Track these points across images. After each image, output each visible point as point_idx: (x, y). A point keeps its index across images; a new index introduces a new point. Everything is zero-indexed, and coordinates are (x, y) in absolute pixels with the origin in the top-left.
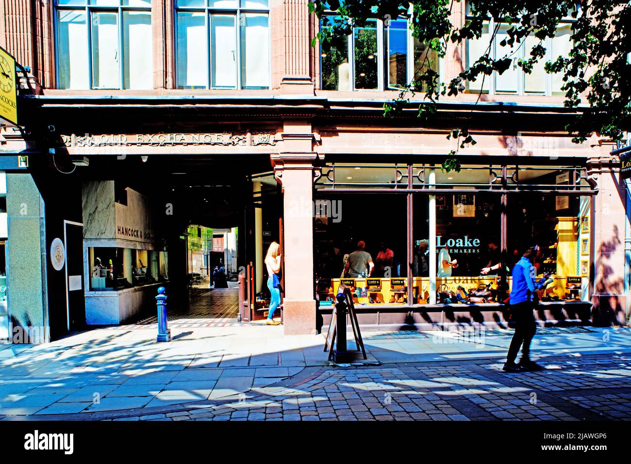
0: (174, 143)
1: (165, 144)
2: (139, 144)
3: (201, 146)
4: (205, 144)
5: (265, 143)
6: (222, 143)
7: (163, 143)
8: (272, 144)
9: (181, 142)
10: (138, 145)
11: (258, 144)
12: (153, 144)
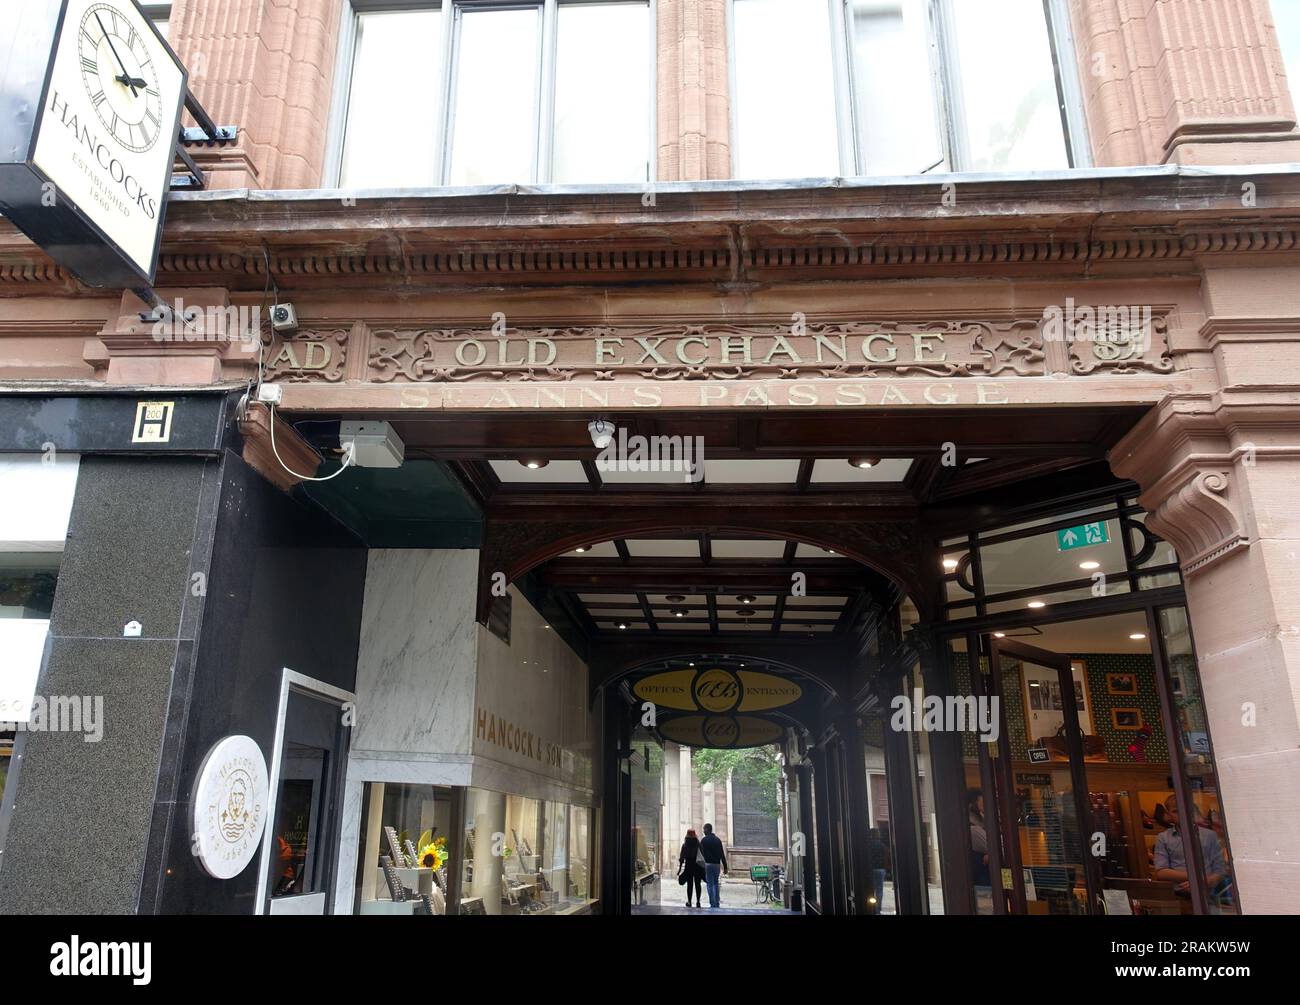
0: (745, 369)
1: (710, 370)
2: (604, 371)
3: (855, 379)
4: (871, 368)
5: (1129, 365)
6: (941, 368)
7: (701, 369)
8: (1158, 365)
9: (773, 364)
10: (600, 374)
11: (1097, 369)
12: (662, 371)
